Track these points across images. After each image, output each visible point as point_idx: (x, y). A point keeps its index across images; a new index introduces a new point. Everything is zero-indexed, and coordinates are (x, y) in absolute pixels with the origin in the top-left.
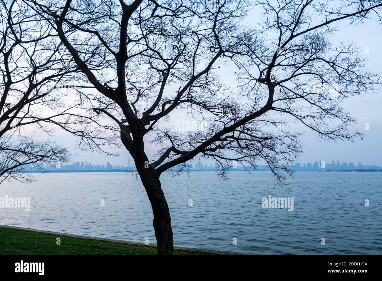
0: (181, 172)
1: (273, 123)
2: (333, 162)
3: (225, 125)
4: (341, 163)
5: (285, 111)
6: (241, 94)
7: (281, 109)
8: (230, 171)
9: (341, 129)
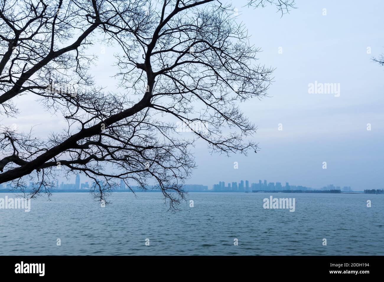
0: (38, 194)
1: (158, 127)
2: (260, 181)
3: (83, 124)
4: (268, 183)
5: (167, 111)
6: (124, 85)
7: (163, 107)
8: (112, 191)
9: (234, 138)
